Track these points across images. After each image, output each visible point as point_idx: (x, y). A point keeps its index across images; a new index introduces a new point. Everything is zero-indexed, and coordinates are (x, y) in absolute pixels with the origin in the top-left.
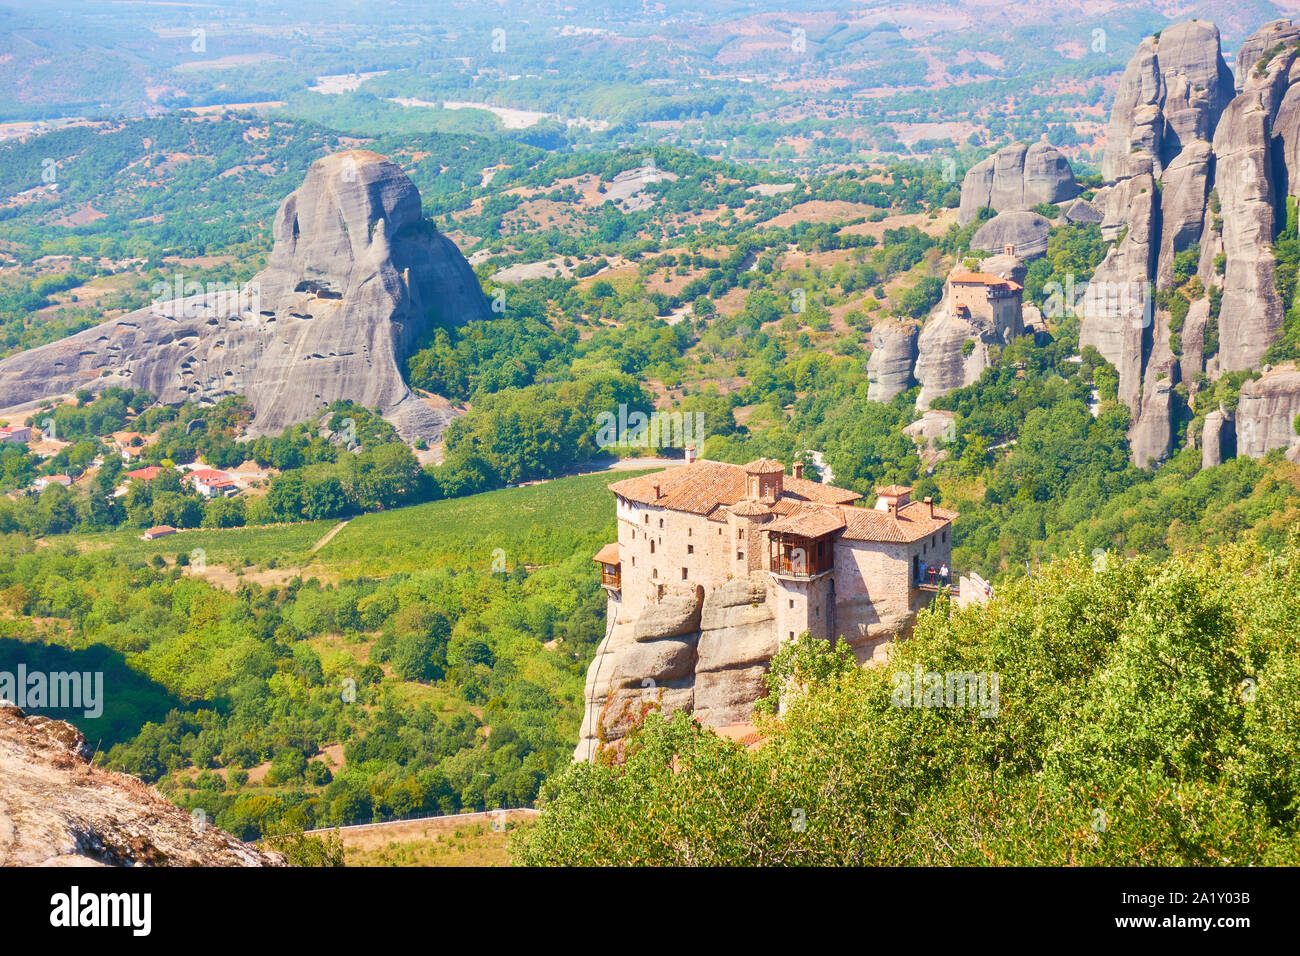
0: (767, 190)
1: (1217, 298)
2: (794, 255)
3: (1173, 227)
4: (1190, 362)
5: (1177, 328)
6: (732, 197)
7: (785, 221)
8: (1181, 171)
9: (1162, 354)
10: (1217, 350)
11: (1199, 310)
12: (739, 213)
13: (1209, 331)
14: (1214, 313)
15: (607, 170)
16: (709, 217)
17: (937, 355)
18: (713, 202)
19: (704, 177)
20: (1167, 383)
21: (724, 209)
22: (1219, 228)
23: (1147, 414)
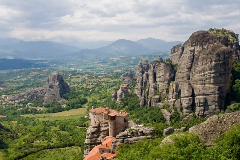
0: (100, 77)
1: (149, 88)
2: (103, 84)
3: (144, 81)
4: (146, 95)
5: (145, 92)
6: (96, 77)
7: (102, 80)
8: (145, 75)
9: (143, 94)
10: (149, 94)
11: (147, 90)
12: (97, 79)
13: (148, 92)
14: (148, 90)
15: (83, 75)
16: (94, 80)
17: (119, 95)
18: (94, 78)
19: (93, 75)
20: (144, 97)
21: (95, 79)
22: (149, 81)
23: (142, 101)
